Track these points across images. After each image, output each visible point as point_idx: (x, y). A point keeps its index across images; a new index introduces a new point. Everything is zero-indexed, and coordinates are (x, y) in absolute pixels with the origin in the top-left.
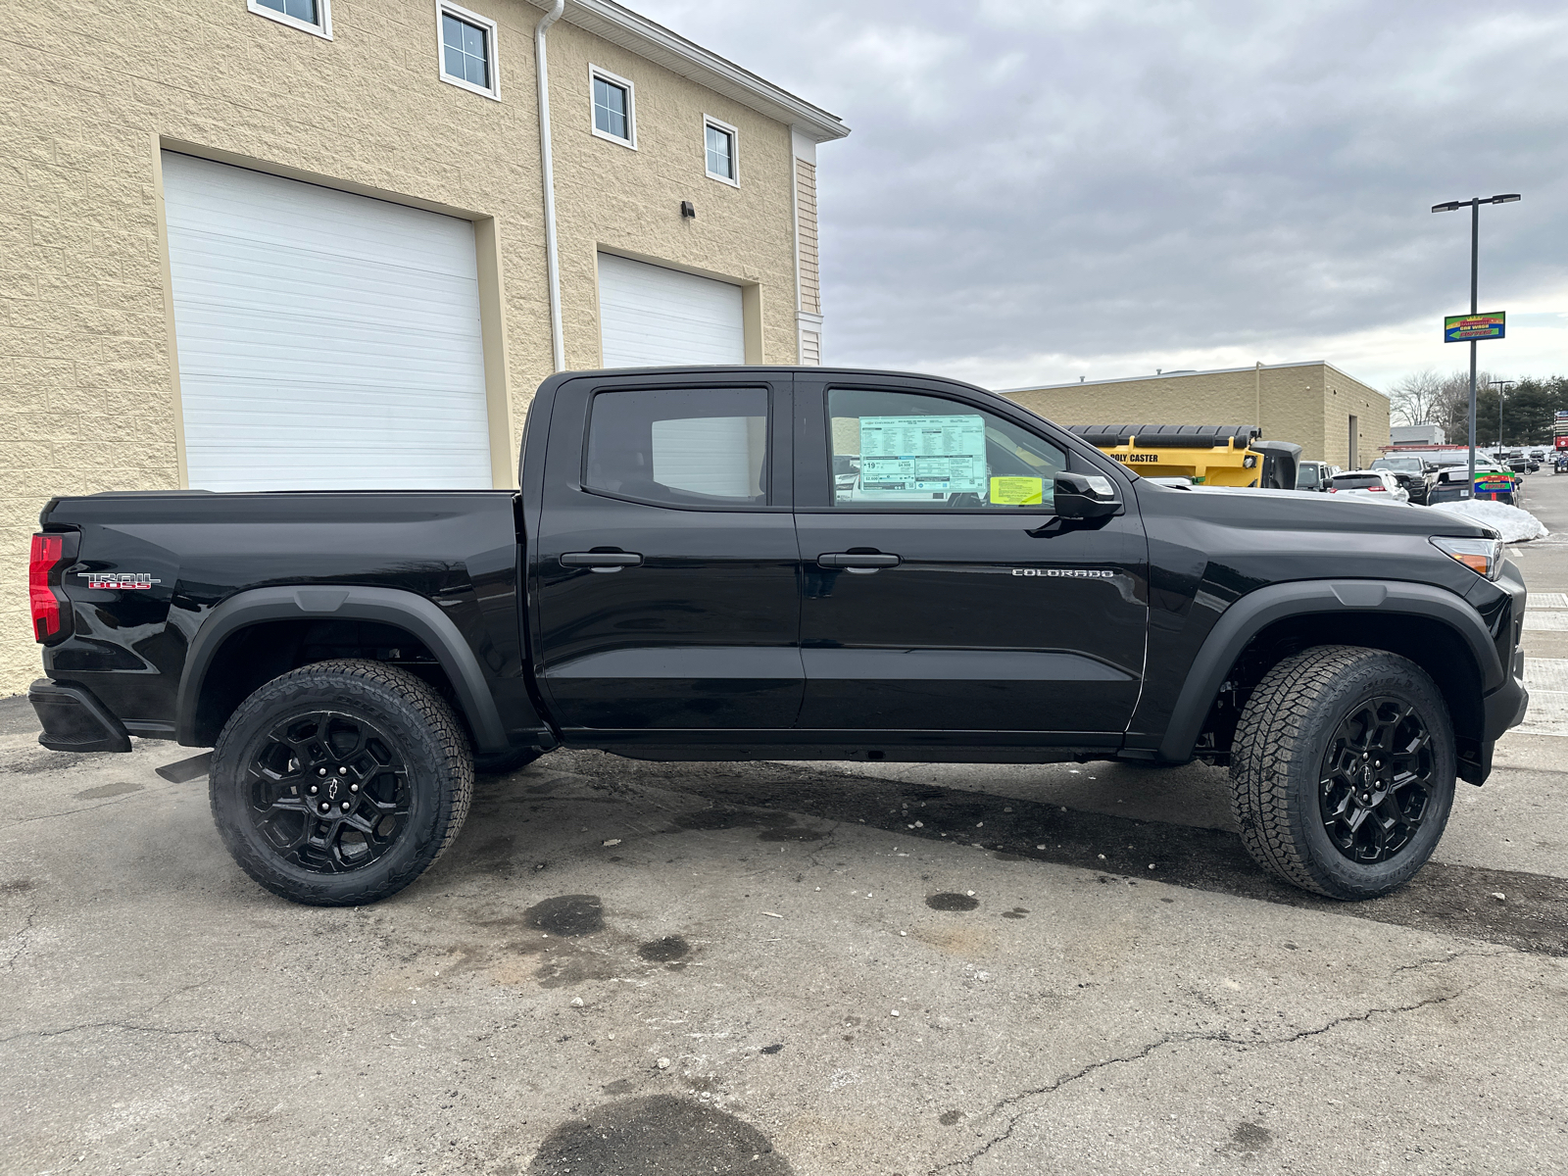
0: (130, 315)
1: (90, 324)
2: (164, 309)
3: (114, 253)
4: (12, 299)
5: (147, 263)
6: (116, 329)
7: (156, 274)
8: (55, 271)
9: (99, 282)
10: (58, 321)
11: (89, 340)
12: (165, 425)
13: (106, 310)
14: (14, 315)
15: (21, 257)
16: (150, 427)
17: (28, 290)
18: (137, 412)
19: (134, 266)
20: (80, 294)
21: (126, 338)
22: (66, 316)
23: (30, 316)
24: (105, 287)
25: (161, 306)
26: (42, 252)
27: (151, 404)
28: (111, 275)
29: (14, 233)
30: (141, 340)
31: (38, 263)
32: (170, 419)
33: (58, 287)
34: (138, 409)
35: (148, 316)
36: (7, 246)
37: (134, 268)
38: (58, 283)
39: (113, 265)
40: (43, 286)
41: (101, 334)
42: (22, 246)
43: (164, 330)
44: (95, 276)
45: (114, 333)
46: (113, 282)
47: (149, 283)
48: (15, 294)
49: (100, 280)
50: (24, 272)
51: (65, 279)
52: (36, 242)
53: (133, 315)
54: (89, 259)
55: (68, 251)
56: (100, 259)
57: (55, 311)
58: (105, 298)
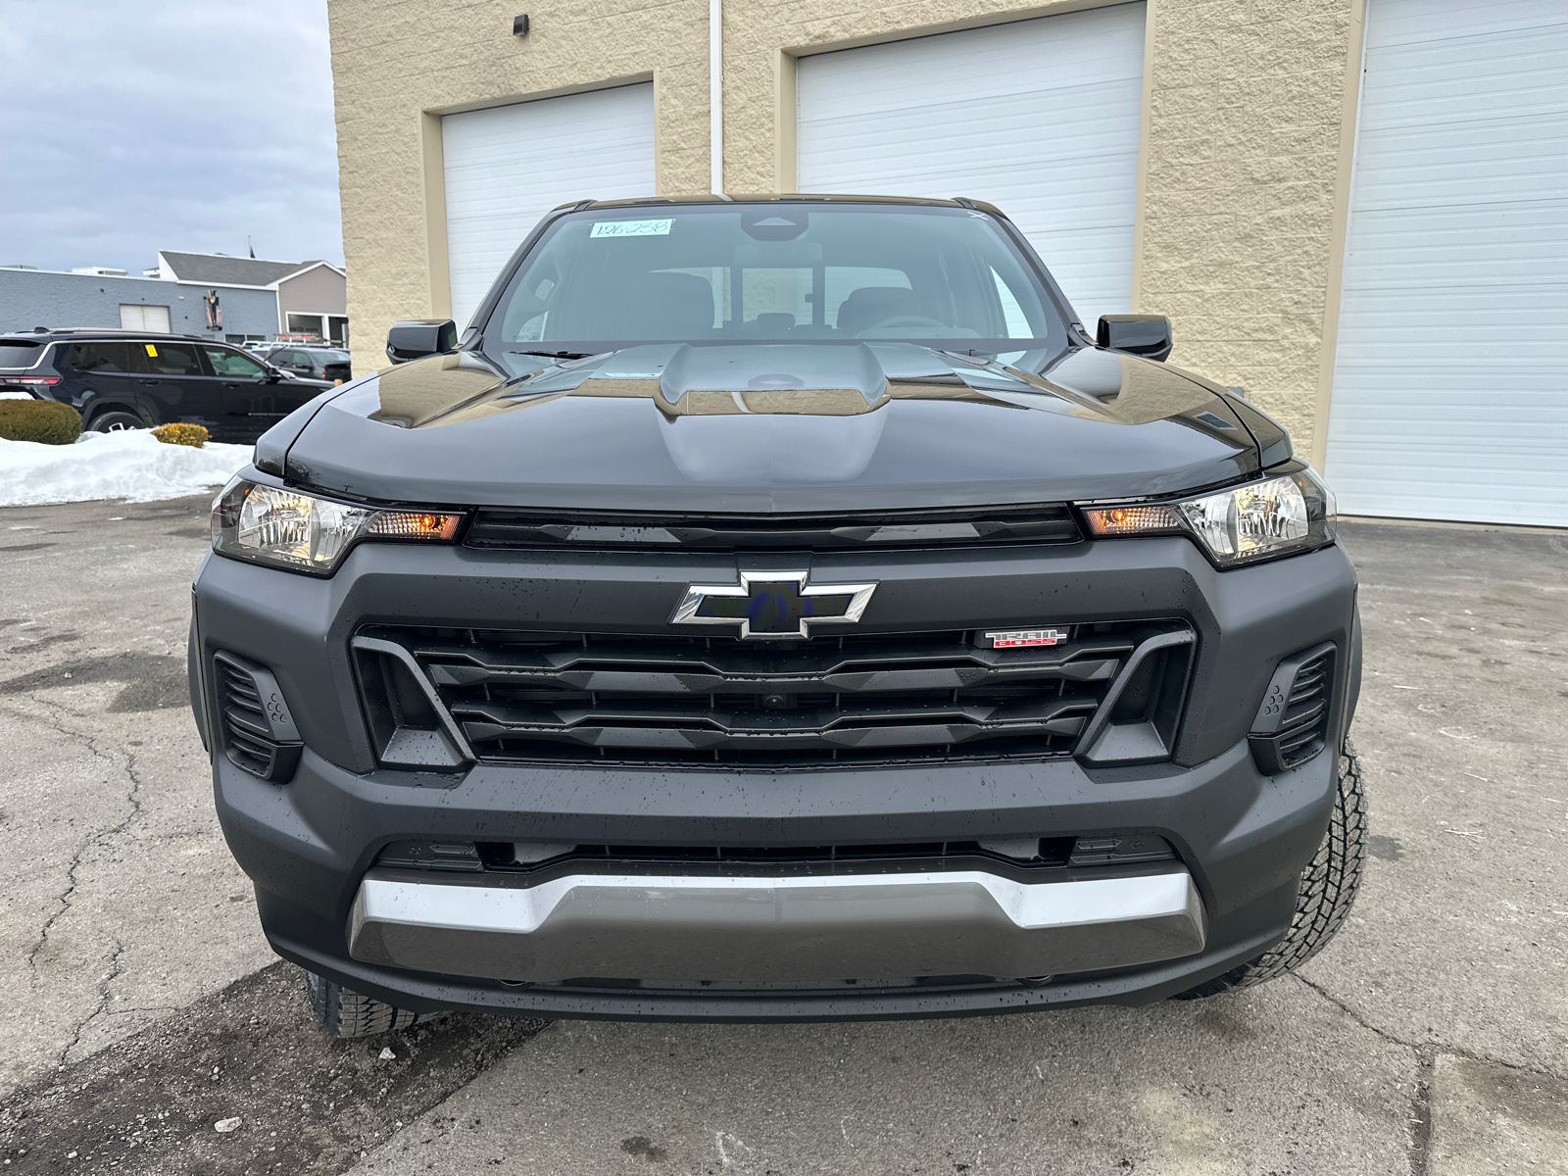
0: (1299, 159)
1: (1256, 176)
2: (1337, 146)
3: (1294, 97)
4: (1191, 165)
5: (1327, 99)
6: (1281, 176)
7: (1335, 108)
8: (1233, 130)
9: (1273, 131)
10: (1228, 178)
11: (1254, 191)
12: (1318, 268)
13: (1275, 159)
14: (1189, 180)
15: (1205, 124)
16: (1301, 273)
17: (1206, 154)
18: (1289, 258)
19: (1313, 105)
20: (1253, 148)
21: (1290, 184)
22: (1235, 172)
23: (1203, 178)
24: (1278, 135)
25: (1336, 142)
26: (1224, 114)
27: (1306, 248)
28: (1287, 121)
29: (1202, 103)
30: (1306, 182)
31: (1219, 126)
32: (1324, 263)
33: (1232, 145)
34: (1292, 254)
35: (1318, 156)
36: (1195, 117)
37: (1312, 108)
38: (1233, 141)
39: (1290, 110)
40: (1219, 147)
41: (1266, 183)
42: (1207, 113)
43: (1335, 168)
44: (1270, 126)
45: (1279, 181)
46: (1287, 127)
47: (1325, 121)
48: (1195, 160)
49: (1275, 128)
50: (1204, 137)
51: (1240, 136)
52: (1219, 106)
53: (1303, 158)
54: (1267, 111)
55: (1248, 108)
56: (1279, 107)
57: (1226, 169)
58: (1276, 146)
